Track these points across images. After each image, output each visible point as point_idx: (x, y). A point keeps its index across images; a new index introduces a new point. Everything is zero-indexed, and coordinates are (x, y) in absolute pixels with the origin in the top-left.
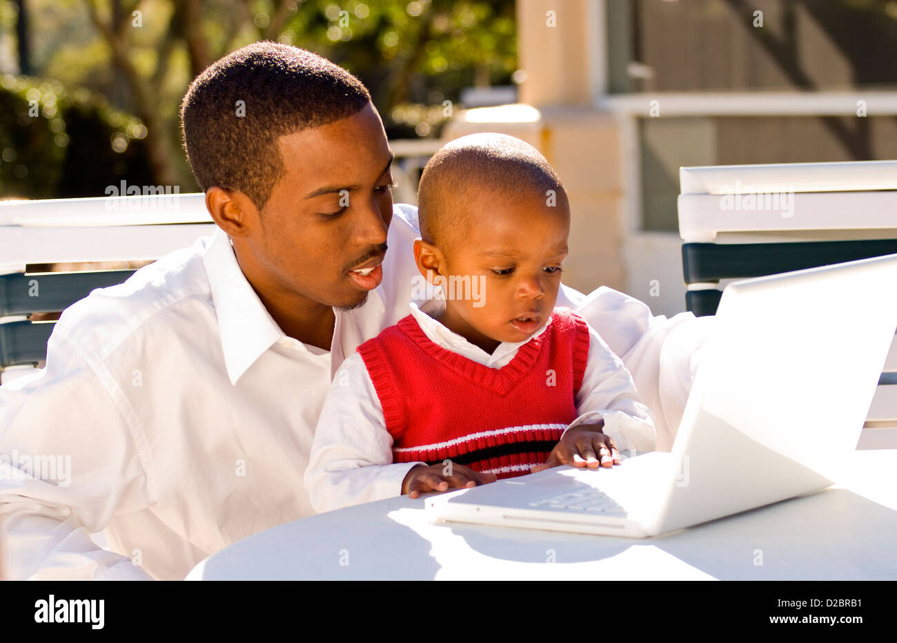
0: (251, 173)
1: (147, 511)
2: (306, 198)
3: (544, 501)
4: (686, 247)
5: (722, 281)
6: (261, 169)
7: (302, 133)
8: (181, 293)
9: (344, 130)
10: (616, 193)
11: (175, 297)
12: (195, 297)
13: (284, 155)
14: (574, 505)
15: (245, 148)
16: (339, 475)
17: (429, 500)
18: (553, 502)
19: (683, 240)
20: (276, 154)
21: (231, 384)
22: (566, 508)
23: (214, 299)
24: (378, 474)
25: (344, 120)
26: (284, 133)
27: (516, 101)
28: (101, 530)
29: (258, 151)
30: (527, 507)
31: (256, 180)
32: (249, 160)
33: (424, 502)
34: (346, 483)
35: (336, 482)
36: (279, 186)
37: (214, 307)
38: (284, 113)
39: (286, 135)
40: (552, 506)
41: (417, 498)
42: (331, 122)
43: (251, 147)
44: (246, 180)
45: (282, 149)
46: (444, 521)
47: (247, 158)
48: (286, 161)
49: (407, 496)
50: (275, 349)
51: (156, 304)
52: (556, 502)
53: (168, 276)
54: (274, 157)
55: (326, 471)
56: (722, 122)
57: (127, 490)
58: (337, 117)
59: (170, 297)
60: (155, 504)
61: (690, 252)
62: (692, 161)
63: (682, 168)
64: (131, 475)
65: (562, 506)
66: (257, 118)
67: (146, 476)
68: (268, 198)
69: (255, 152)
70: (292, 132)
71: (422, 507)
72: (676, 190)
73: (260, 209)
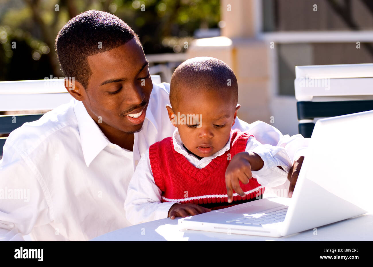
0: (79, 73)
1: (49, 225)
2: (101, 85)
3: (233, 220)
4: (299, 103)
5: (315, 119)
6: (82, 71)
7: (97, 55)
8: (64, 124)
9: (115, 53)
10: (266, 78)
11: (62, 126)
12: (70, 126)
13: (90, 65)
14: (247, 222)
15: (75, 61)
16: (139, 206)
17: (180, 220)
18: (237, 221)
19: (297, 100)
20: (87, 64)
21: (87, 167)
22: (243, 223)
23: (79, 127)
24: (157, 207)
25: (116, 49)
26: (89, 55)
27: (220, 35)
28: (28, 234)
29: (80, 63)
30: (225, 223)
31: (81, 76)
32: (77, 67)
33: (178, 221)
34: (142, 211)
35: (138, 210)
36: (91, 79)
37: (79, 131)
38: (89, 46)
39: (90, 56)
40: (236, 223)
41: (174, 219)
42: (109, 49)
43: (78, 61)
44: (78, 76)
45: (89, 62)
46: (187, 229)
47: (76, 66)
48: (91, 68)
49: (169, 218)
50: (106, 149)
51: (53, 129)
52: (239, 221)
53: (59, 117)
54: (86, 66)
55: (133, 204)
56: (317, 46)
57: (40, 215)
58: (112, 47)
59: (59, 126)
60: (53, 222)
61: (300, 105)
62: (301, 63)
63: (296, 67)
64: (42, 208)
65: (241, 223)
66: (79, 48)
67: (49, 208)
68: (87, 84)
69: (79, 63)
70: (93, 55)
71: (177, 223)
72: (294, 77)
73: (85, 89)
